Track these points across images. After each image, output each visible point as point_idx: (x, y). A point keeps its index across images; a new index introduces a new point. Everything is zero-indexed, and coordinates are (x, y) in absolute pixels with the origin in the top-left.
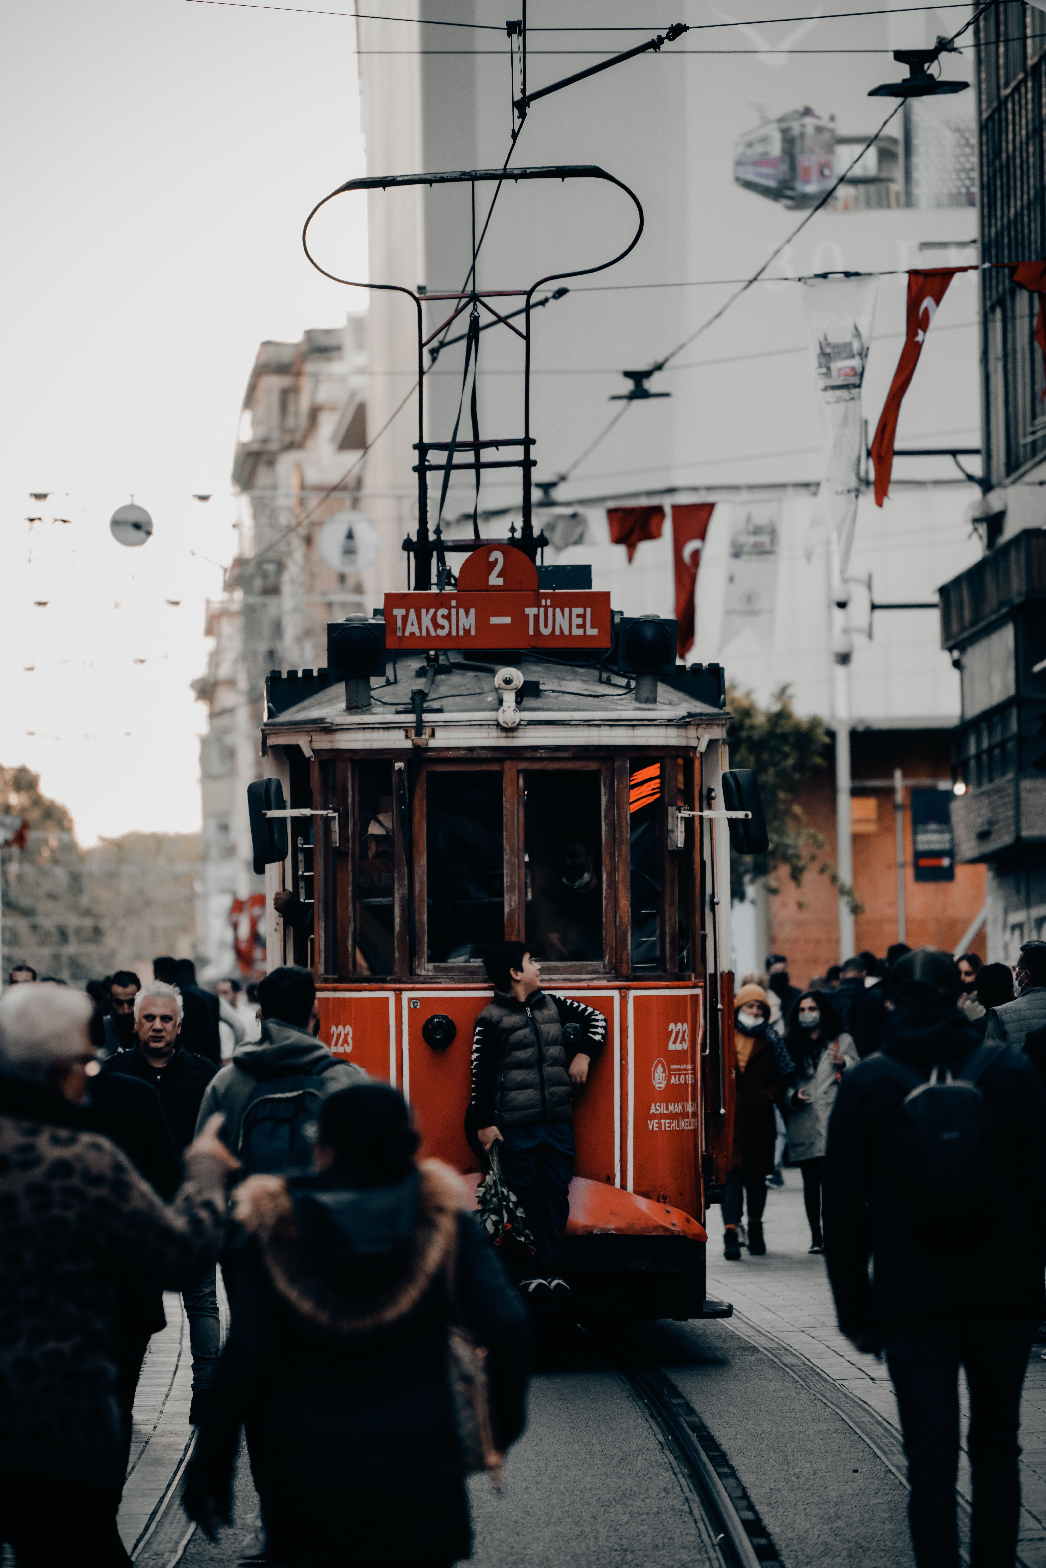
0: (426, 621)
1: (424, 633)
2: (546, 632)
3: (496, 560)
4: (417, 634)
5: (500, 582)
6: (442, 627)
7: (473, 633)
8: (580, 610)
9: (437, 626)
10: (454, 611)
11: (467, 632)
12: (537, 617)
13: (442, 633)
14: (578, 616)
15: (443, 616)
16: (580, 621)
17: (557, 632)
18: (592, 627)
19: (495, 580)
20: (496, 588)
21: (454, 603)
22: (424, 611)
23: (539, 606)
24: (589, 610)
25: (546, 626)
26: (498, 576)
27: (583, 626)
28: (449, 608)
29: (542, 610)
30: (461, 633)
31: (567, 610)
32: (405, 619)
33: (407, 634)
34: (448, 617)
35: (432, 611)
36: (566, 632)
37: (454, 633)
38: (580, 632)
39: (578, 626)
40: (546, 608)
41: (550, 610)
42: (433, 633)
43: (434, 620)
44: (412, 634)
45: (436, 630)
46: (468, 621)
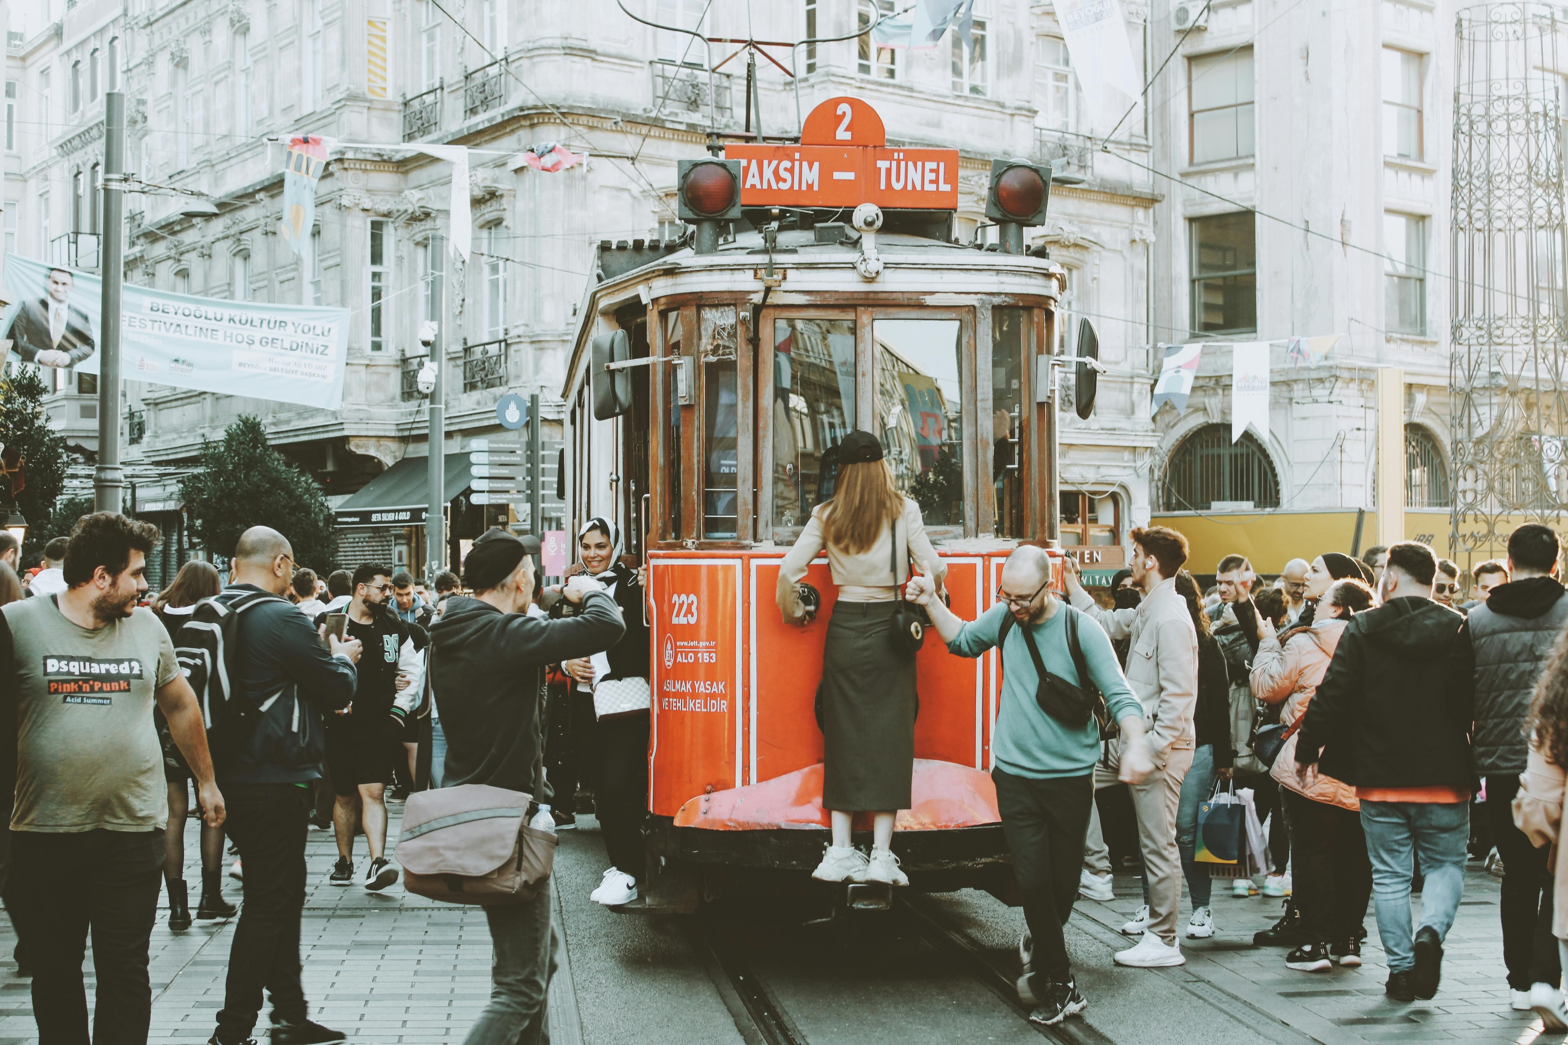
0: (768, 173)
1: (765, 186)
2: (897, 186)
3: (844, 113)
4: (758, 186)
5: (848, 136)
6: (785, 181)
7: (816, 188)
8: (933, 165)
9: (778, 179)
10: (797, 164)
11: (810, 186)
12: (889, 171)
13: (784, 186)
14: (931, 171)
15: (786, 169)
16: (933, 176)
17: (910, 188)
18: (945, 182)
19: (842, 134)
20: (843, 143)
21: (797, 156)
22: (766, 162)
23: (891, 159)
24: (942, 165)
25: (898, 180)
26: (846, 130)
27: (936, 182)
28: (793, 161)
29: (894, 163)
30: (804, 188)
31: (919, 164)
32: (747, 169)
33: (748, 186)
34: (791, 171)
35: (774, 163)
36: (919, 188)
37: (796, 187)
38: (933, 187)
39: (931, 182)
40: (898, 161)
41: (903, 164)
42: (774, 187)
43: (776, 172)
44: (753, 186)
45: (777, 183)
46: (811, 175)
